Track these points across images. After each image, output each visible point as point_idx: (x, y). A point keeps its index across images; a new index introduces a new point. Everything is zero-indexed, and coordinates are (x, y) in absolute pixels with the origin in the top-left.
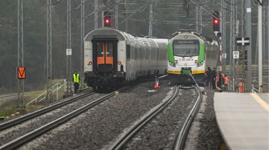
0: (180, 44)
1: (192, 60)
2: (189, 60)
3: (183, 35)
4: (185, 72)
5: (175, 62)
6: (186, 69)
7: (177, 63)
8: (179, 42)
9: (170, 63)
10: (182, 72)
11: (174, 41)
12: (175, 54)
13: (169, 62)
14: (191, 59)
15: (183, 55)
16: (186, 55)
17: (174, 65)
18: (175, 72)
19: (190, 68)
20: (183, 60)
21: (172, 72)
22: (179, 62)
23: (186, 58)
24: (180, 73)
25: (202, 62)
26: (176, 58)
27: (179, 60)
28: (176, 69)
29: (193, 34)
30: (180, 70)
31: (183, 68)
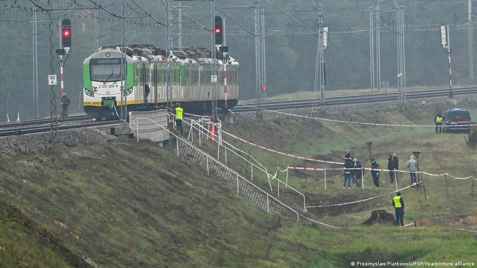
0: (99, 64)
1: (117, 86)
2: (112, 86)
3: (104, 52)
4: (106, 103)
5: (94, 89)
6: (109, 99)
7: (95, 90)
8: (99, 62)
9: (87, 91)
10: (102, 103)
11: (92, 60)
12: (92, 79)
13: (85, 89)
14: (115, 85)
15: (104, 80)
16: (109, 80)
17: (92, 95)
18: (94, 103)
19: (114, 98)
20: (105, 87)
21: (89, 103)
22: (98, 89)
23: (108, 84)
24: (100, 105)
25: (131, 89)
26: (95, 84)
27: (98, 87)
28: (95, 100)
29: (119, 50)
30: (100, 101)
31: (104, 98)
